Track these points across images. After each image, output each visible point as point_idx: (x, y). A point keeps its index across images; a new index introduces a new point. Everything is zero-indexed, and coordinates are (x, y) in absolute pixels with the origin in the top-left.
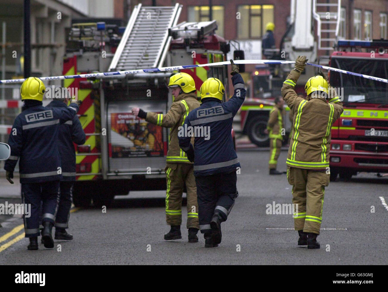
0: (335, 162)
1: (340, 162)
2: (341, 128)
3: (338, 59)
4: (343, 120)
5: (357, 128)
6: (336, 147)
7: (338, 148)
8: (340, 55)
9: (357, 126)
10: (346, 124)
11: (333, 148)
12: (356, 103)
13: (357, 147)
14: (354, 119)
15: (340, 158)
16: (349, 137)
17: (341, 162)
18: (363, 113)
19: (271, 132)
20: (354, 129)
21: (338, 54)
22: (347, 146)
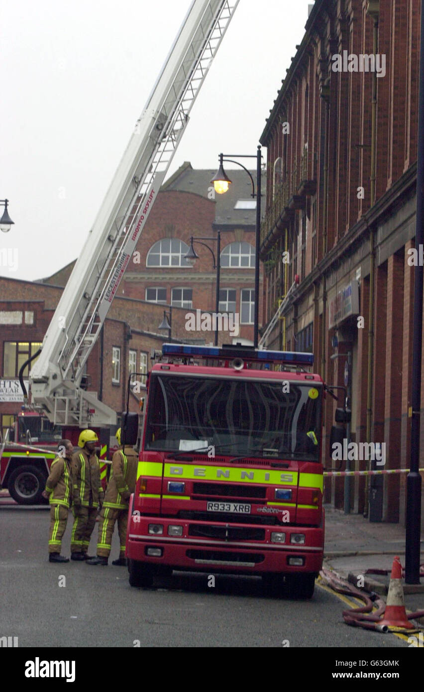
0: (153, 556)
1: (162, 555)
2: (164, 497)
3: (162, 376)
4: (169, 483)
5: (193, 498)
6: (156, 530)
7: (160, 532)
8: (165, 370)
9: (192, 494)
10: (173, 491)
11: (151, 532)
12: (193, 452)
13: (193, 531)
14: (187, 481)
15: (162, 549)
16: (179, 513)
17: (163, 557)
18: (205, 470)
19: (52, 496)
20: (188, 498)
21: (163, 368)
22: (176, 528)
